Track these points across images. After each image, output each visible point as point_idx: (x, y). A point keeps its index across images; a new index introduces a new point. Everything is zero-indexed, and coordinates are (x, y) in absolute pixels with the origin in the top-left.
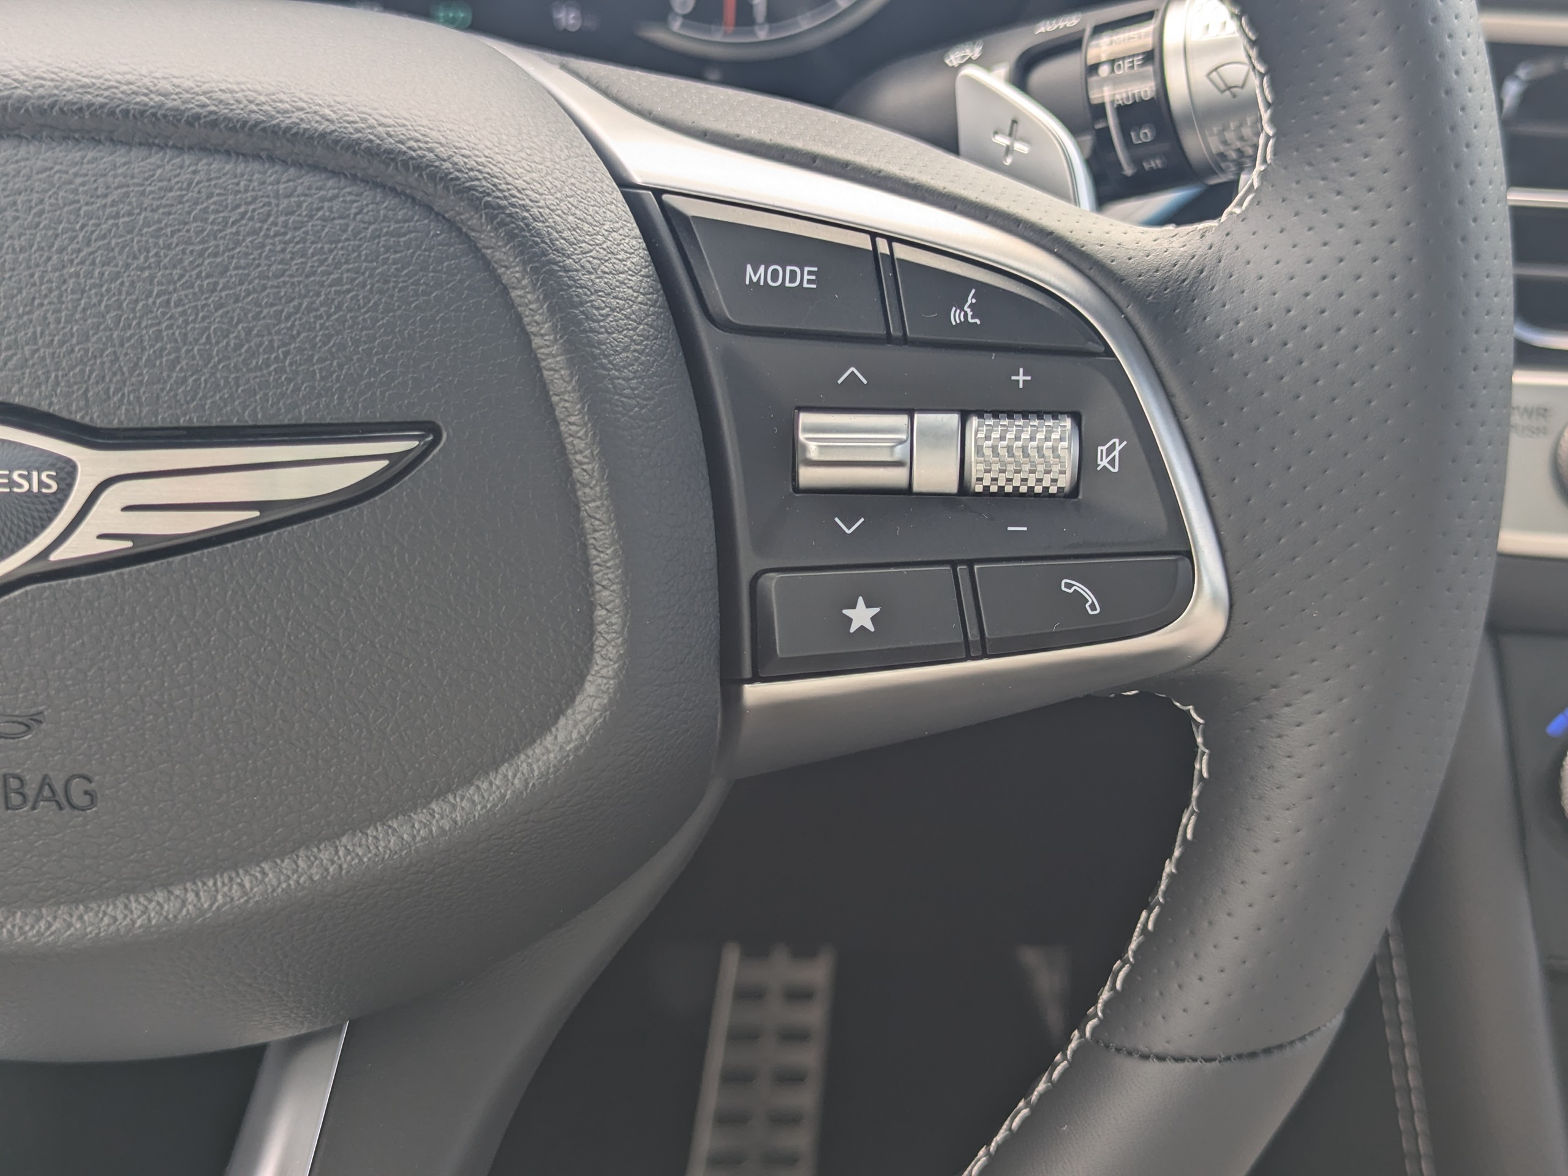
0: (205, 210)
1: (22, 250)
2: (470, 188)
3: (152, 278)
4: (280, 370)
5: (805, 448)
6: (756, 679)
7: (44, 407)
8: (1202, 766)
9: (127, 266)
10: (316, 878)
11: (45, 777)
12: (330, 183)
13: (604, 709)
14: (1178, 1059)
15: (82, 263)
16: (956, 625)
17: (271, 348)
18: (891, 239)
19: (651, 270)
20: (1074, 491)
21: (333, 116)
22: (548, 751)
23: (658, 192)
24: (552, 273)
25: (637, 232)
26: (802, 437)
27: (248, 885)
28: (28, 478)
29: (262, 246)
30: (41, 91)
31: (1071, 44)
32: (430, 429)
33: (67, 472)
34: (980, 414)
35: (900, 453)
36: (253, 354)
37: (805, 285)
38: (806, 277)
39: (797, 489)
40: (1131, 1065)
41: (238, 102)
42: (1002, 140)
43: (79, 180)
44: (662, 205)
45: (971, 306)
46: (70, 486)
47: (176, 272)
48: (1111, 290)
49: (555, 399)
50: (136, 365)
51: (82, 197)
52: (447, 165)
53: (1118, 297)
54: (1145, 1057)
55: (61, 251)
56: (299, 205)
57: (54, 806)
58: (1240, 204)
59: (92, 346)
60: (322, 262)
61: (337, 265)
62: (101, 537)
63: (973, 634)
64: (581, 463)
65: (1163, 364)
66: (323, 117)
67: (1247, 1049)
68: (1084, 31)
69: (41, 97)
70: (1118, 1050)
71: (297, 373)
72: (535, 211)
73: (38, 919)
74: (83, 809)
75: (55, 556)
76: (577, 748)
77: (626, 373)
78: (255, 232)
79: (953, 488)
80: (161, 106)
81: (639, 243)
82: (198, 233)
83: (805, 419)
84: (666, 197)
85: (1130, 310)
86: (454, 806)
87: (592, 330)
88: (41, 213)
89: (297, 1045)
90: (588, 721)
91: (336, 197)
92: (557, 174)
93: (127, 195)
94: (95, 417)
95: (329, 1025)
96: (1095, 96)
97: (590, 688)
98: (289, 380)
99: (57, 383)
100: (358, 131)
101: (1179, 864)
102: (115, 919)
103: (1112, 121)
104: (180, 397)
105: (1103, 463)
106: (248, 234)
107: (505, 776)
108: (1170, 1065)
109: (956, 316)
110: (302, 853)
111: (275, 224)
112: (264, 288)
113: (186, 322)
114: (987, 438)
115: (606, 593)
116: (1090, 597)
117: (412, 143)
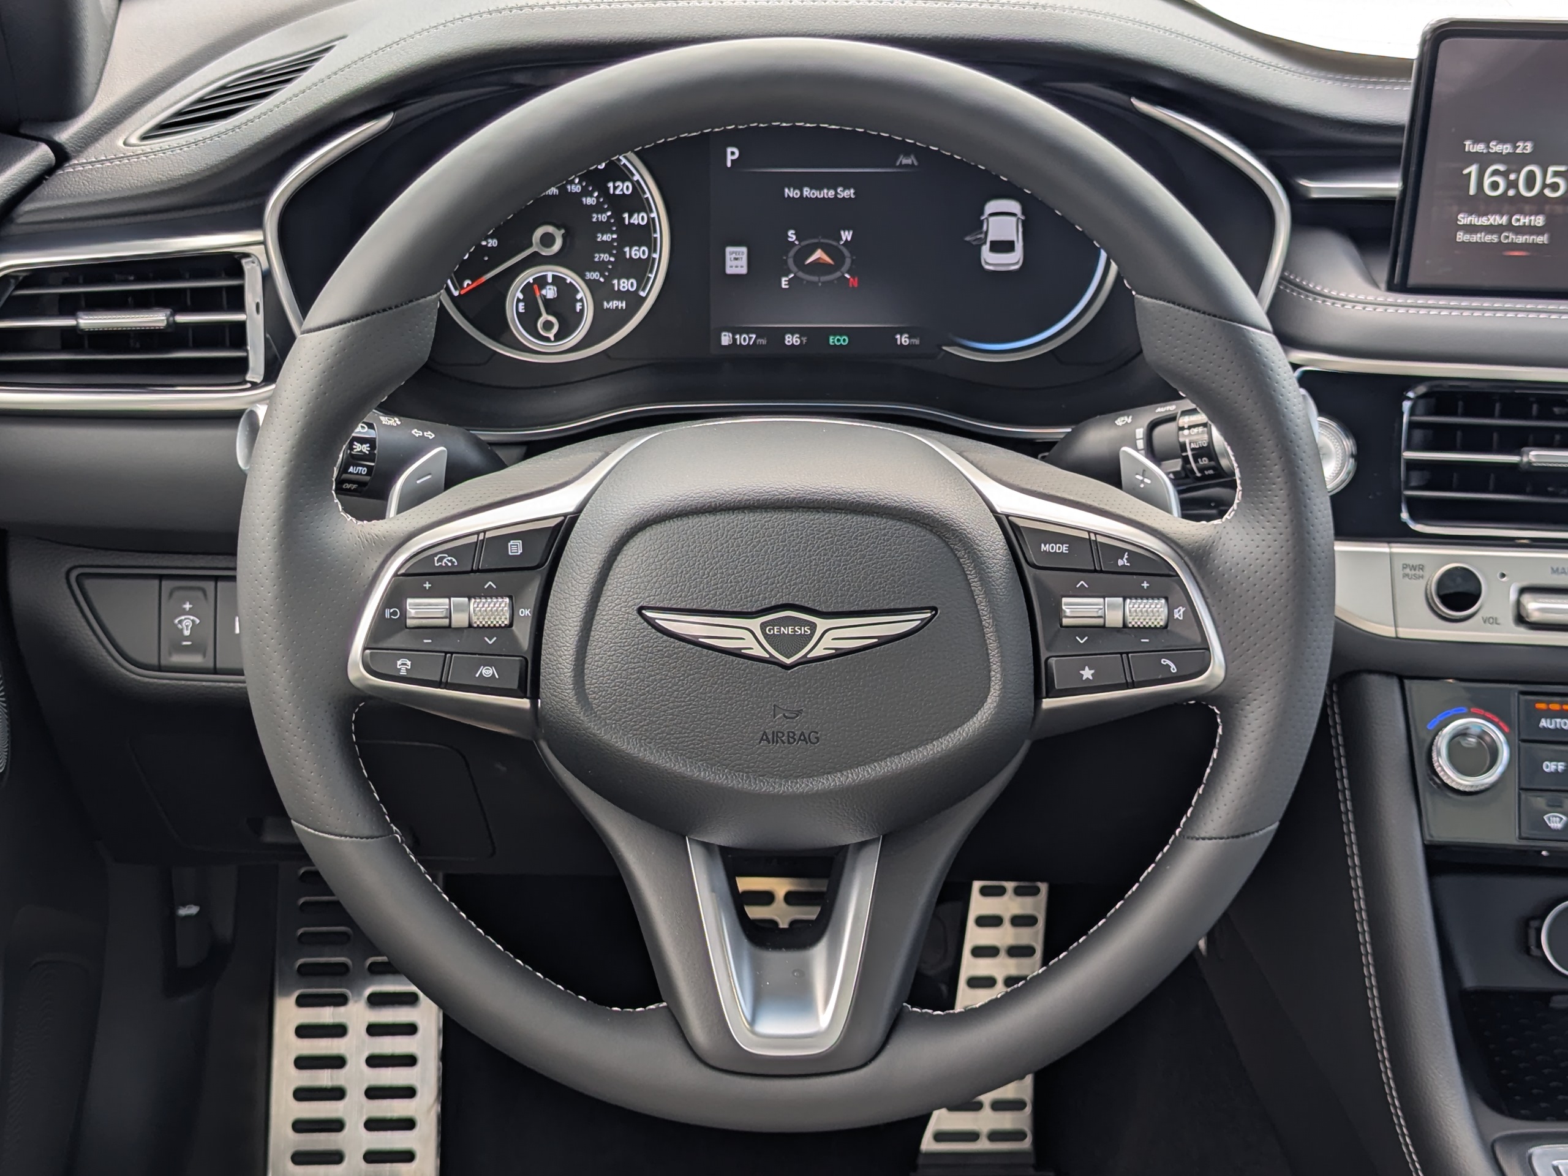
0: (857, 536)
1: (797, 551)
2: (947, 524)
3: (840, 559)
4: (884, 591)
5: (1065, 612)
6: (1047, 697)
7: (806, 605)
8: (1220, 731)
9: (832, 556)
10: (894, 768)
11: (803, 732)
12: (898, 524)
13: (995, 707)
14: (1210, 839)
15: (817, 555)
16: (1123, 676)
17: (881, 583)
18: (1096, 534)
19: (1007, 547)
20: (1166, 627)
21: (898, 500)
22: (975, 723)
23: (1007, 516)
24: (975, 553)
25: (1001, 532)
26: (1064, 607)
27: (870, 771)
28: (801, 629)
29: (877, 547)
30: (799, 495)
31: (1172, 419)
32: (934, 609)
33: (813, 627)
34: (1130, 598)
35: (1100, 613)
36: (874, 585)
37: (1064, 551)
38: (1064, 549)
39: (1061, 626)
40: (1191, 842)
41: (866, 496)
42: (1140, 477)
43: (814, 526)
44: (1009, 521)
45: (1126, 559)
46: (815, 632)
47: (849, 557)
48: (1179, 551)
49: (976, 597)
50: (836, 590)
51: (815, 532)
52: (938, 516)
53: (1182, 554)
54: (1198, 839)
55: (810, 551)
56: (888, 532)
57: (804, 742)
58: (1229, 515)
59: (821, 584)
60: (897, 552)
61: (902, 553)
62: (825, 649)
63: (1129, 680)
64: (985, 620)
65: (1199, 579)
66: (895, 500)
67: (1236, 834)
68: (1177, 413)
69: (800, 497)
70: (1188, 838)
71: (889, 591)
72: (968, 531)
73: (797, 783)
74: (814, 744)
75: (809, 656)
76: (986, 722)
77: (1001, 587)
78: (874, 543)
79: (1121, 625)
80: (840, 499)
81: (1002, 537)
82: (855, 544)
83: (1064, 600)
84: (1010, 518)
85: (1186, 559)
86: (942, 743)
87: (989, 572)
88: (802, 538)
89: (862, 845)
90: (989, 712)
91: (900, 529)
92: (973, 514)
93: (830, 531)
94: (823, 609)
95: (874, 837)
96: (1181, 440)
97: (989, 701)
98: (887, 594)
99: (810, 597)
100: (907, 505)
101: (1212, 768)
102: (823, 783)
103: (1190, 453)
104: (851, 601)
105: (1176, 616)
106: (872, 544)
107: (960, 732)
108: (1207, 841)
109: (1120, 563)
110: (888, 759)
111: (880, 539)
112: (878, 562)
113: (852, 575)
114: (1133, 607)
115: (995, 666)
116: (1173, 666)
117: (925, 509)
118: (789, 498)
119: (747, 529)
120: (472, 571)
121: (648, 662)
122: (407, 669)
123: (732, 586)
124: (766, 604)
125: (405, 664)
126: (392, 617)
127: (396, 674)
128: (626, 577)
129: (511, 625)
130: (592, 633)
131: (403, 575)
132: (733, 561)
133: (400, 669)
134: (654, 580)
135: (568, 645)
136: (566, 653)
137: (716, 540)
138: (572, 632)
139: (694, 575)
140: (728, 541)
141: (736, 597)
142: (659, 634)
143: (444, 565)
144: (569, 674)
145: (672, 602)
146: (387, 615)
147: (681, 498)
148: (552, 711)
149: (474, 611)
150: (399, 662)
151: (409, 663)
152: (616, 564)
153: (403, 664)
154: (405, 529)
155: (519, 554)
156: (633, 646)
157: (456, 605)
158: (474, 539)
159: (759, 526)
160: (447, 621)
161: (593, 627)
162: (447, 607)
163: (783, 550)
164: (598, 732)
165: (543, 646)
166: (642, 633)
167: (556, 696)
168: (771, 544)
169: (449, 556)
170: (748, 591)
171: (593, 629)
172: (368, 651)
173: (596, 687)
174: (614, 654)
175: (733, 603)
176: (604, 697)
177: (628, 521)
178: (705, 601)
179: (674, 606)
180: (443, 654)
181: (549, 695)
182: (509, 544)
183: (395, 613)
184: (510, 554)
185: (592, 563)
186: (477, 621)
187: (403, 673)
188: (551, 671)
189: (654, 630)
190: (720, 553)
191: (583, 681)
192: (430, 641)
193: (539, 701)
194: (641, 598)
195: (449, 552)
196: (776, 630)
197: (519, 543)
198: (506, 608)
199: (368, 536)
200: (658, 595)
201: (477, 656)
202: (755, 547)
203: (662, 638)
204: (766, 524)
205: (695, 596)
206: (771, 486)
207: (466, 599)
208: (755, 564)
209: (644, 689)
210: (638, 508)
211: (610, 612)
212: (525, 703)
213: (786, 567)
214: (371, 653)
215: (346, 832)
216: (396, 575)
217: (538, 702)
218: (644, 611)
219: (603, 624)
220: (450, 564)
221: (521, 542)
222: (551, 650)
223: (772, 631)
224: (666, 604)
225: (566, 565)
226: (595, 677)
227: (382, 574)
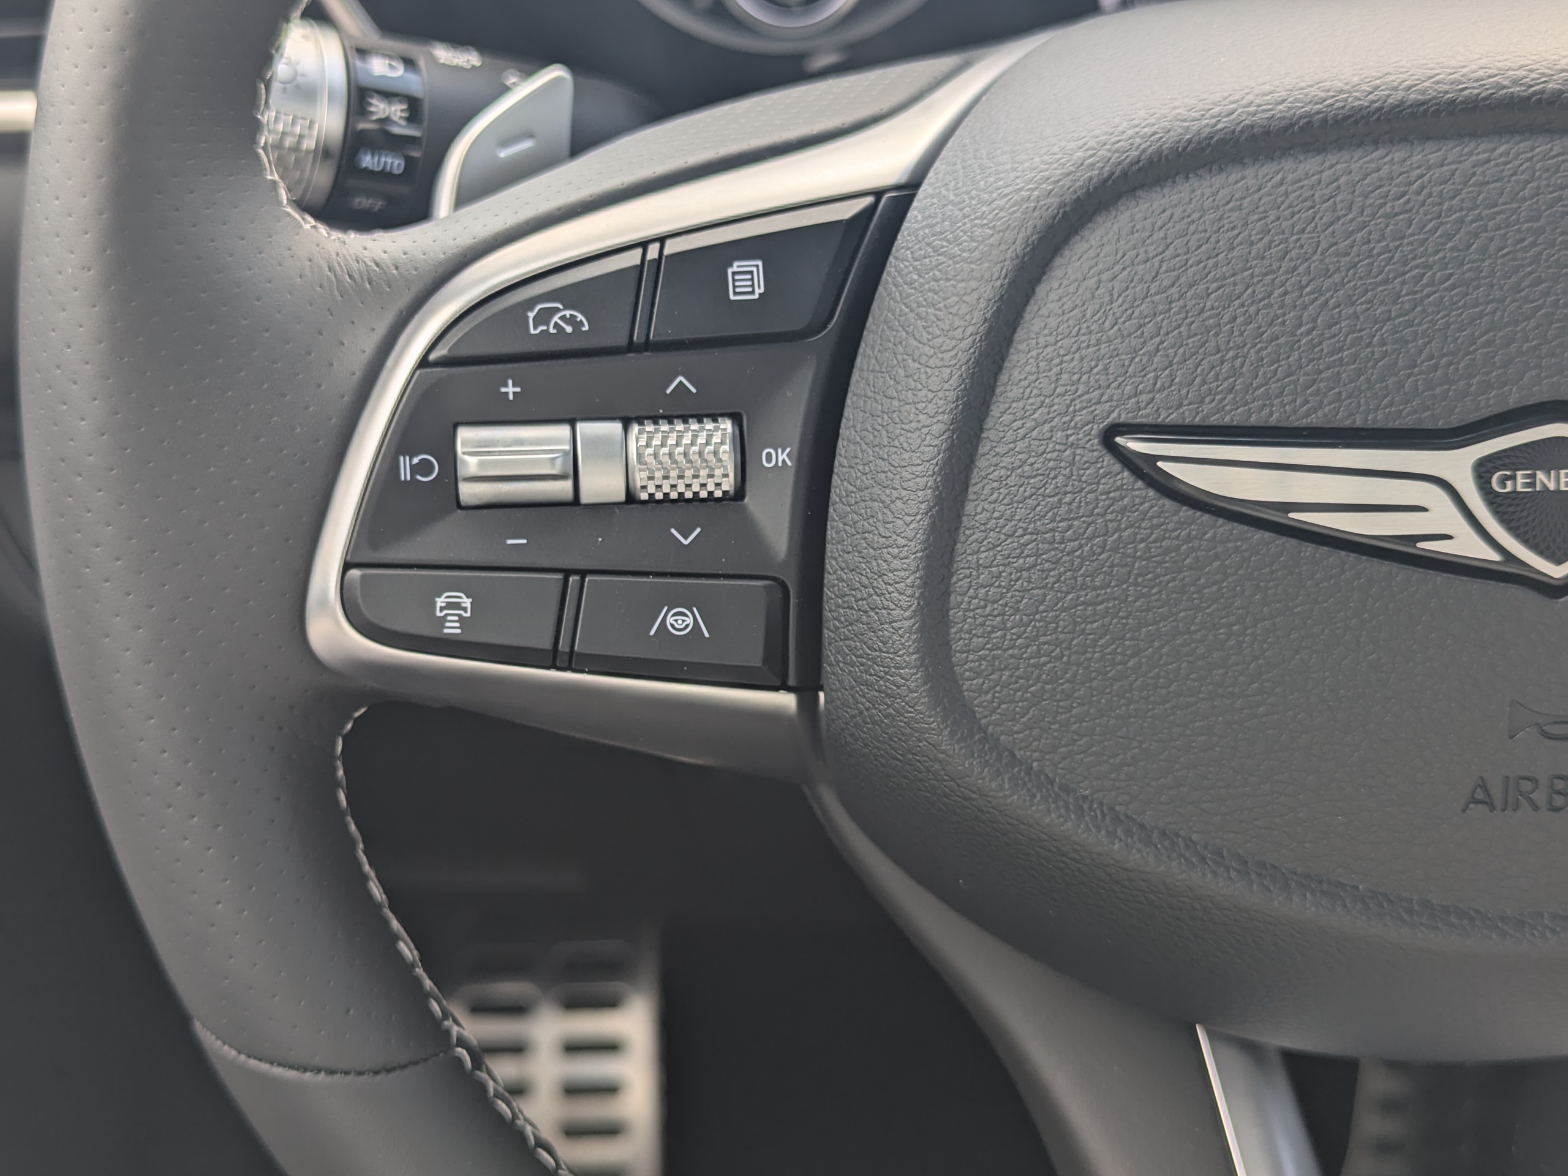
118: (1542, 92)
119: (1423, 188)
120: (631, 347)
121: (1136, 584)
122: (461, 619)
123: (1385, 354)
124: (1490, 405)
125: (457, 606)
126: (419, 477)
127: (437, 635)
128: (1066, 342)
129: (740, 493)
130: (969, 508)
131: (444, 362)
132: (1386, 282)
133: (444, 619)
134: (1151, 346)
135: (901, 541)
136: (897, 564)
137: (1332, 223)
138: (912, 507)
139: (1271, 324)
140: (1365, 225)
141: (1400, 385)
142: (1167, 503)
143: (552, 331)
144: (907, 624)
145: (1206, 408)
146: (405, 474)
147: (1217, 109)
148: (856, 726)
149: (640, 456)
150: (440, 602)
151: (467, 602)
152: (1032, 307)
153: (449, 606)
154: (451, 242)
155: (756, 296)
156: (1089, 539)
157: (594, 442)
158: (633, 258)
159: (1457, 178)
160: (568, 485)
161: (971, 490)
162: (567, 447)
163: (1533, 244)
164: (993, 785)
165: (829, 547)
166: (1115, 500)
167: (867, 684)
168: (1499, 228)
169: (566, 308)
170: (1435, 368)
171: (971, 496)
172: (355, 573)
173: (984, 658)
174: (1035, 565)
175: (1391, 404)
176: (1006, 685)
177: (1067, 182)
178: (1307, 402)
179: (1214, 420)
180: (560, 576)
181: (848, 680)
182: (730, 271)
183: (424, 468)
184: (732, 297)
185: (964, 309)
186: (648, 487)
187: (452, 628)
188: (854, 615)
189: (1151, 493)
190: (1344, 260)
191: (947, 644)
192: (524, 541)
193: (822, 695)
194: (1110, 400)
195: (565, 295)
196: (1520, 480)
197: (756, 266)
198: (726, 447)
199: (355, 265)
200: (1162, 389)
201: (651, 579)
202: (1450, 237)
203: (1176, 513)
204: (1479, 170)
205: (1274, 387)
206: (1483, 62)
207: (616, 427)
208: (1453, 287)
209: (1121, 663)
210: (1092, 143)
211: (1020, 445)
212: (786, 701)
213: (1546, 294)
214: (362, 576)
215: (317, 1061)
216: (424, 362)
217: (817, 697)
218: (1119, 440)
219: (1000, 480)
220: (569, 329)
221: (760, 263)
222: (853, 559)
223: (1509, 483)
224: (1187, 415)
225: (886, 322)
226: (980, 631)
227: (390, 362)
